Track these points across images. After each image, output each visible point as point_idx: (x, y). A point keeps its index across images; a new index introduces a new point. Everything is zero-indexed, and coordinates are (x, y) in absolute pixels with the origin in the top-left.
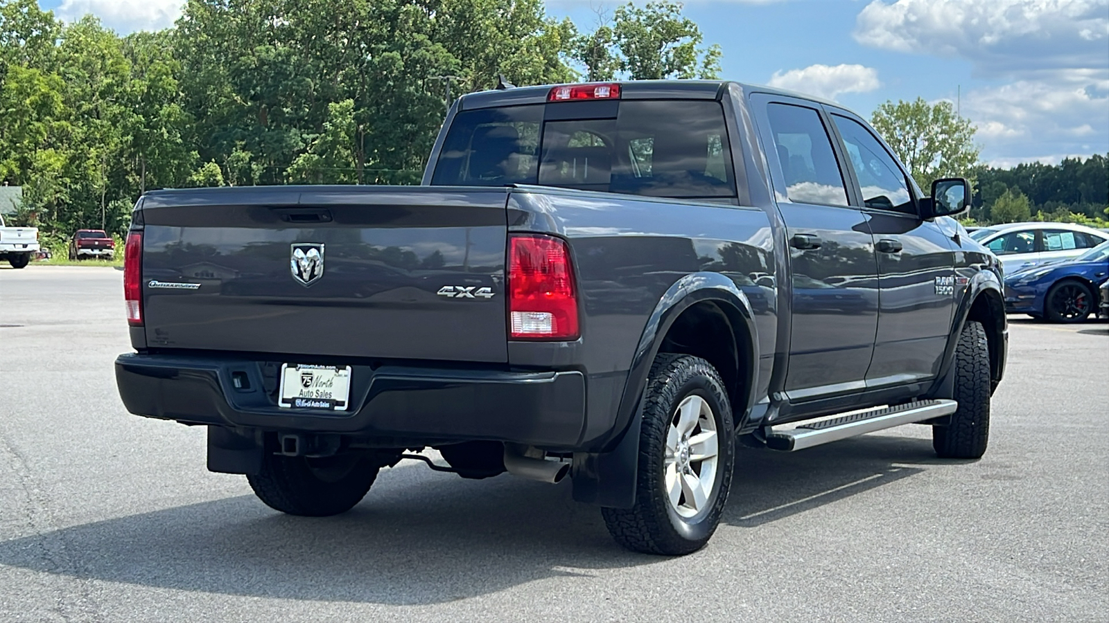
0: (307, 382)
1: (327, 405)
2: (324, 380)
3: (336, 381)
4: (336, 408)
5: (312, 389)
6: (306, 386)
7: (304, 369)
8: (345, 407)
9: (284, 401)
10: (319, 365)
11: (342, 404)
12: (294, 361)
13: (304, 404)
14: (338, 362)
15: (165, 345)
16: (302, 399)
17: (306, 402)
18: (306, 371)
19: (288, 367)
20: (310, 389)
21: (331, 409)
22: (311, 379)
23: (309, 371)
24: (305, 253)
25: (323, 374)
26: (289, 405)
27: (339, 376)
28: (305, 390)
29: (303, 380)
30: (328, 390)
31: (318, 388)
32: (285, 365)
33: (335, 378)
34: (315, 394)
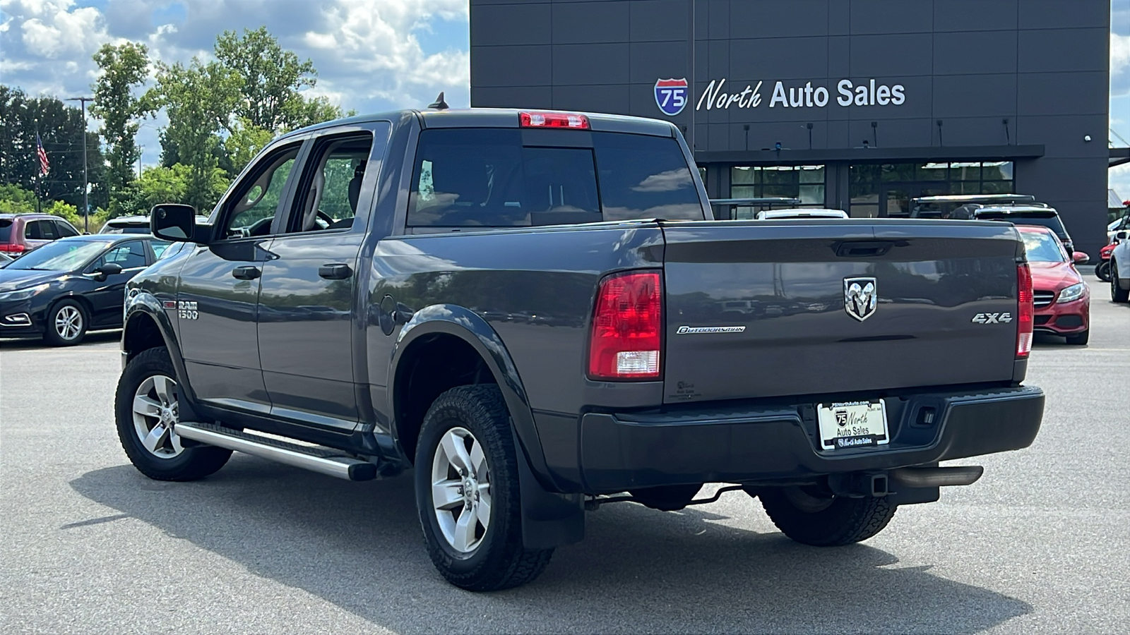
0: (842, 421)
1: (870, 441)
2: (858, 416)
3: (870, 415)
4: (879, 442)
5: (848, 427)
6: (842, 424)
7: (837, 407)
8: (887, 441)
9: (827, 443)
10: (853, 402)
11: (883, 437)
12: (828, 400)
13: (847, 444)
14: (869, 396)
15: (691, 398)
16: (844, 438)
17: (849, 441)
18: (839, 409)
19: (823, 407)
20: (847, 427)
21: (874, 444)
22: (846, 417)
23: (843, 409)
24: (862, 288)
25: (857, 410)
26: (833, 447)
27: (872, 410)
28: (842, 429)
29: (838, 419)
30: (864, 426)
31: (854, 425)
32: (820, 405)
33: (868, 412)
34: (852, 431)
